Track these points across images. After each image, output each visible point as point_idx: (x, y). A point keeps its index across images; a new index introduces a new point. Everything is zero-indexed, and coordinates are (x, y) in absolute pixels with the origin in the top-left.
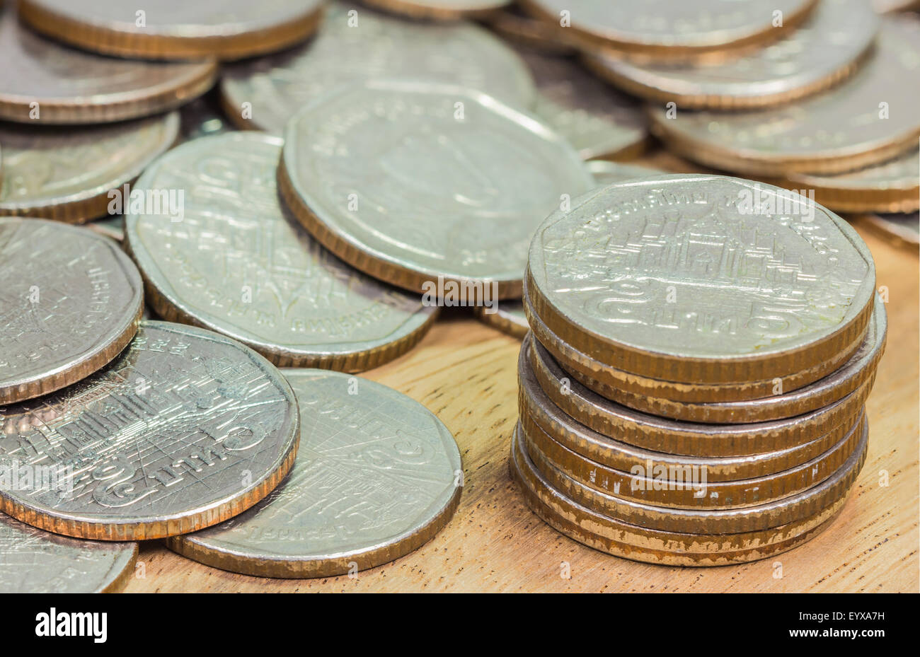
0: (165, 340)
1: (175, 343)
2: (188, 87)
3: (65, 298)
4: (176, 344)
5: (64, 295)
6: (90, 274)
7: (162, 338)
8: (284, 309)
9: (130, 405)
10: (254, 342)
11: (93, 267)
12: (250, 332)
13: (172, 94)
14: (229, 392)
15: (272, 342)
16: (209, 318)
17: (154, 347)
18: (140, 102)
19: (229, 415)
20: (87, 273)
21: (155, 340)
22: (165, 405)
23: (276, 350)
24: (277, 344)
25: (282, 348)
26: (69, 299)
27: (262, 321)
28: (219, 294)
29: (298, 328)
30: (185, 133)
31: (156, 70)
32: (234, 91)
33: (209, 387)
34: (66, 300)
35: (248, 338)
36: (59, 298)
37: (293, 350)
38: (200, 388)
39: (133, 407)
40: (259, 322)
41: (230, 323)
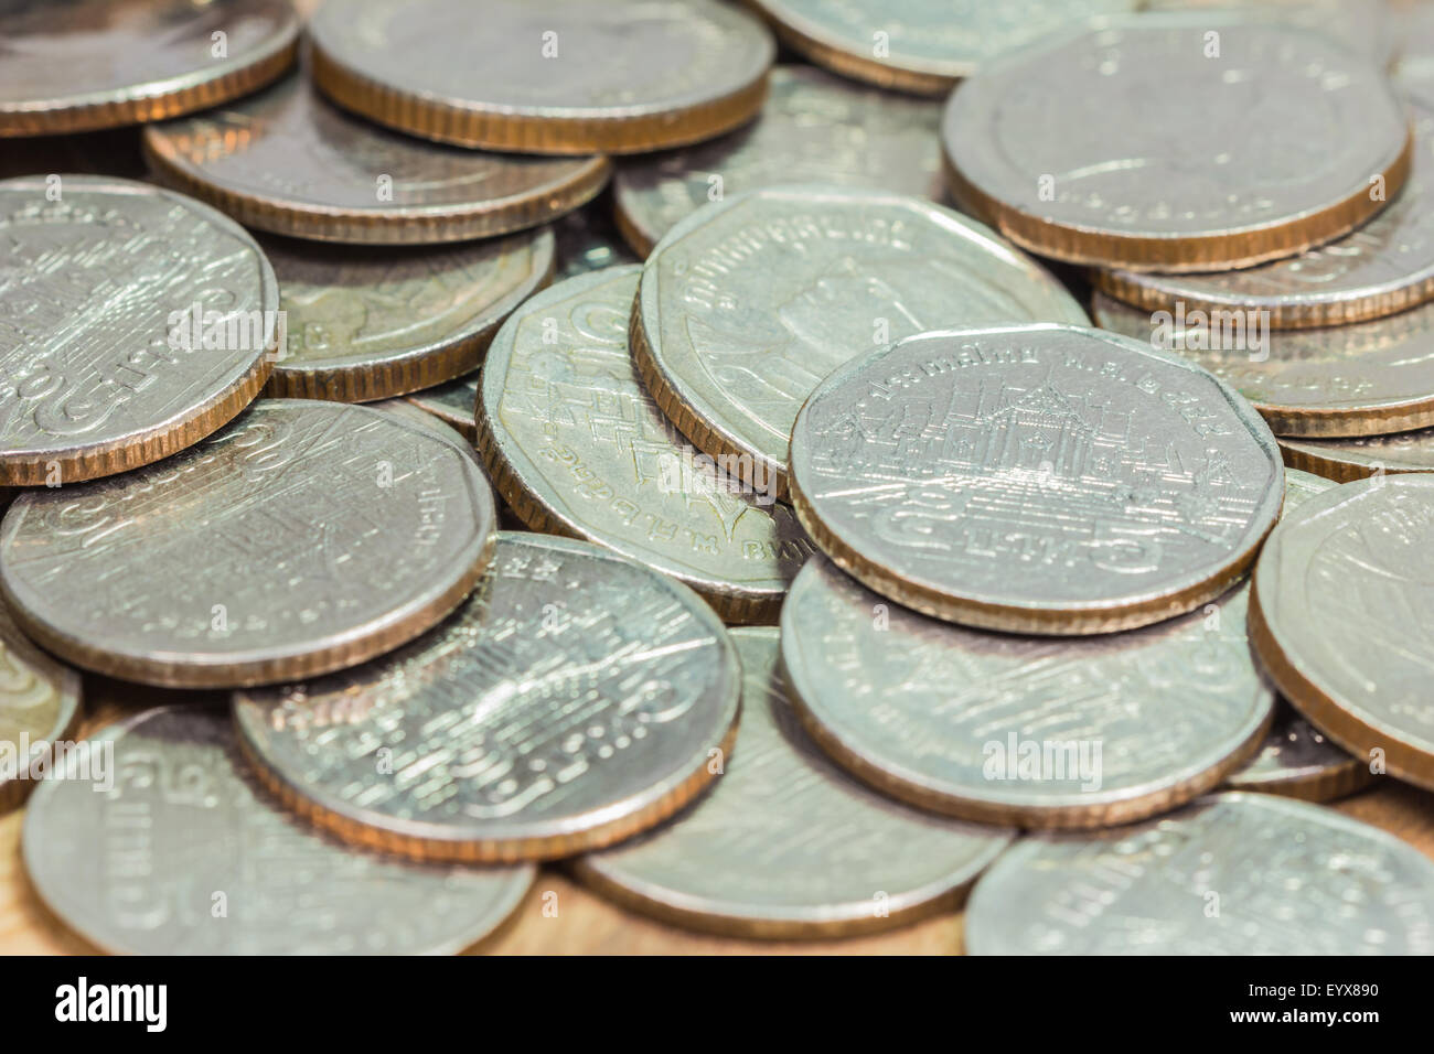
0: (523, 558)
1: (536, 562)
2: (565, 193)
3: (375, 531)
4: (540, 564)
5: (374, 527)
6: (422, 497)
7: (518, 556)
8: (729, 526)
9: (488, 660)
10: (693, 578)
11: (430, 487)
12: (686, 565)
13: (541, 203)
14: (631, 634)
15: (719, 578)
16: (624, 546)
17: (509, 571)
18: (494, 214)
19: (635, 668)
20: (417, 496)
21: (506, 561)
22: (540, 656)
23: (726, 590)
24: (727, 580)
25: (734, 587)
26: (381, 533)
27: (700, 547)
28: (632, 509)
29: (752, 556)
30: (560, 267)
31: (514, 169)
32: (634, 205)
33: (601, 625)
34: (377, 534)
35: (684, 574)
36: (367, 530)
37: (751, 589)
38: (589, 629)
39: (492, 663)
40: (696, 549)
41: (654, 552)
